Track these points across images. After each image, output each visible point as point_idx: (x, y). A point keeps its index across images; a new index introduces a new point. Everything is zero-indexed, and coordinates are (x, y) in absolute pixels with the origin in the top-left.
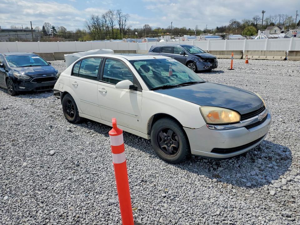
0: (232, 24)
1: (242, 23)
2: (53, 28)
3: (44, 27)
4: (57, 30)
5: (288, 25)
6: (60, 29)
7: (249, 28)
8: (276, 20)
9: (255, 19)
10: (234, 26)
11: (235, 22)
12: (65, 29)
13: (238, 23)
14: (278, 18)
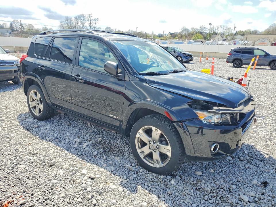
0: (183, 31)
1: (191, 31)
2: (21, 25)
3: (11, 25)
4: (25, 27)
5: (227, 34)
6: (28, 26)
7: (198, 35)
8: (218, 30)
9: (202, 28)
10: (185, 33)
11: (185, 29)
12: (33, 27)
13: (188, 30)
14: (220, 28)
